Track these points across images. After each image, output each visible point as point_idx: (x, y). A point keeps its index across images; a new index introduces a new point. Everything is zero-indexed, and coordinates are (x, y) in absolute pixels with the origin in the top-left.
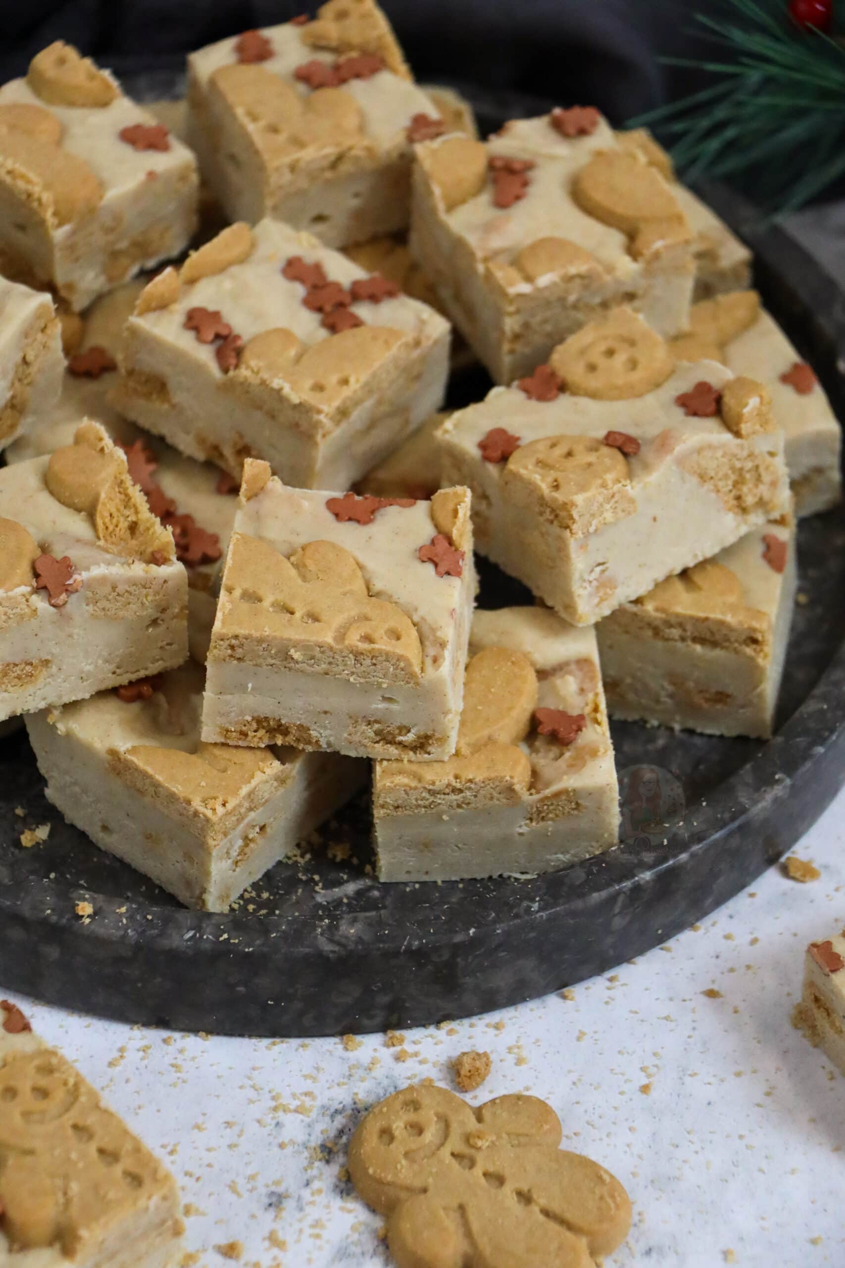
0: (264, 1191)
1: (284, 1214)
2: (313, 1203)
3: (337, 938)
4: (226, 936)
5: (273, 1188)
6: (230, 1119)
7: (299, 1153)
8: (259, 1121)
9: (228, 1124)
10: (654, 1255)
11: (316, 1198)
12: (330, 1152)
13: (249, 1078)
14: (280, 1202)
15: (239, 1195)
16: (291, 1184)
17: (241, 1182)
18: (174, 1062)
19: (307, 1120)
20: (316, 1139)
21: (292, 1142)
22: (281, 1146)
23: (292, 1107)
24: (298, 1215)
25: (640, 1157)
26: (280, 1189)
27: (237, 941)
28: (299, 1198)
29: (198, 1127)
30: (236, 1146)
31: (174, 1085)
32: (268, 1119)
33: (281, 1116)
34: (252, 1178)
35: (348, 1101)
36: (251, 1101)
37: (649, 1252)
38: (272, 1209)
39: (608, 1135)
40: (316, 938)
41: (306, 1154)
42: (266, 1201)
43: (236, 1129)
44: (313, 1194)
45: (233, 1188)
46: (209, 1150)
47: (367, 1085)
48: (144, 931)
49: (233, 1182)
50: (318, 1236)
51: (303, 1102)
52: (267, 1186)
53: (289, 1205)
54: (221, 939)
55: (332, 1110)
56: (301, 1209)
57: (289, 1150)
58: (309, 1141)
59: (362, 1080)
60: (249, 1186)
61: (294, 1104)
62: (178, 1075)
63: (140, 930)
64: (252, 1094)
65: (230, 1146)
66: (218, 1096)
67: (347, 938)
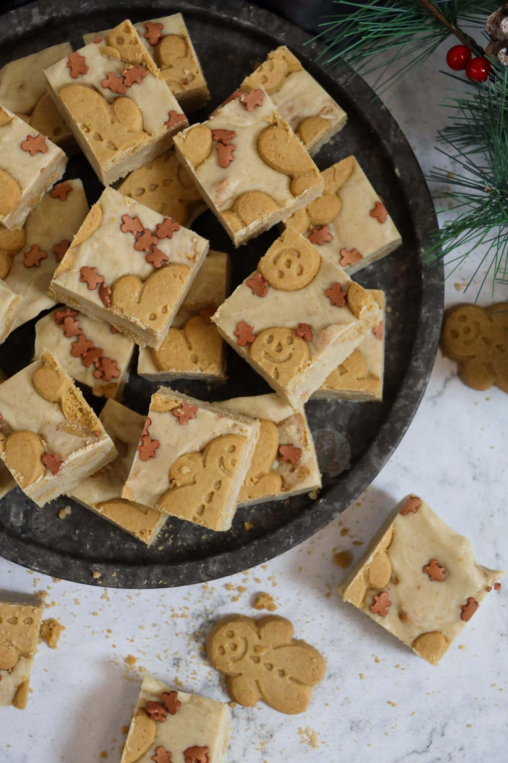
0: (171, 657)
1: (180, 669)
2: (191, 662)
3: (209, 573)
4: (161, 581)
5: (175, 656)
6: (154, 622)
7: (185, 637)
8: (166, 622)
9: (154, 625)
10: (332, 678)
11: (193, 660)
12: (197, 636)
13: (161, 601)
14: (178, 662)
15: (161, 661)
16: (182, 654)
17: (161, 653)
18: (128, 594)
19: (187, 621)
20: (191, 631)
21: (181, 632)
22: (177, 635)
23: (180, 615)
24: (187, 668)
25: (325, 630)
26: (178, 656)
27: (166, 583)
28: (186, 661)
29: (141, 627)
30: (158, 636)
31: (129, 606)
32: (170, 621)
33: (175, 619)
34: (165, 651)
35: (203, 610)
36: (162, 613)
37: (330, 677)
38: (175, 666)
39: (312, 620)
40: (200, 575)
41: (187, 638)
42: (173, 662)
43: (157, 627)
44: (191, 658)
45: (158, 657)
46: (148, 638)
47: (211, 601)
48: (126, 583)
49: (158, 654)
50: (195, 679)
51: (184, 611)
52: (172, 655)
53: (182, 664)
54: (160, 583)
55: (197, 615)
56: (187, 666)
57: (180, 636)
58: (188, 631)
59: (208, 598)
60: (165, 655)
61: (180, 613)
62: (131, 601)
63: (124, 583)
64: (162, 608)
65: (156, 636)
66: (148, 611)
67: (213, 572)
